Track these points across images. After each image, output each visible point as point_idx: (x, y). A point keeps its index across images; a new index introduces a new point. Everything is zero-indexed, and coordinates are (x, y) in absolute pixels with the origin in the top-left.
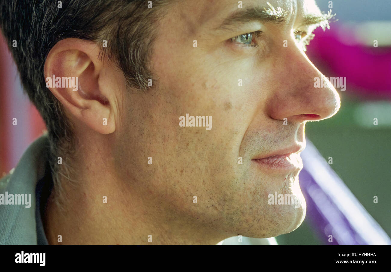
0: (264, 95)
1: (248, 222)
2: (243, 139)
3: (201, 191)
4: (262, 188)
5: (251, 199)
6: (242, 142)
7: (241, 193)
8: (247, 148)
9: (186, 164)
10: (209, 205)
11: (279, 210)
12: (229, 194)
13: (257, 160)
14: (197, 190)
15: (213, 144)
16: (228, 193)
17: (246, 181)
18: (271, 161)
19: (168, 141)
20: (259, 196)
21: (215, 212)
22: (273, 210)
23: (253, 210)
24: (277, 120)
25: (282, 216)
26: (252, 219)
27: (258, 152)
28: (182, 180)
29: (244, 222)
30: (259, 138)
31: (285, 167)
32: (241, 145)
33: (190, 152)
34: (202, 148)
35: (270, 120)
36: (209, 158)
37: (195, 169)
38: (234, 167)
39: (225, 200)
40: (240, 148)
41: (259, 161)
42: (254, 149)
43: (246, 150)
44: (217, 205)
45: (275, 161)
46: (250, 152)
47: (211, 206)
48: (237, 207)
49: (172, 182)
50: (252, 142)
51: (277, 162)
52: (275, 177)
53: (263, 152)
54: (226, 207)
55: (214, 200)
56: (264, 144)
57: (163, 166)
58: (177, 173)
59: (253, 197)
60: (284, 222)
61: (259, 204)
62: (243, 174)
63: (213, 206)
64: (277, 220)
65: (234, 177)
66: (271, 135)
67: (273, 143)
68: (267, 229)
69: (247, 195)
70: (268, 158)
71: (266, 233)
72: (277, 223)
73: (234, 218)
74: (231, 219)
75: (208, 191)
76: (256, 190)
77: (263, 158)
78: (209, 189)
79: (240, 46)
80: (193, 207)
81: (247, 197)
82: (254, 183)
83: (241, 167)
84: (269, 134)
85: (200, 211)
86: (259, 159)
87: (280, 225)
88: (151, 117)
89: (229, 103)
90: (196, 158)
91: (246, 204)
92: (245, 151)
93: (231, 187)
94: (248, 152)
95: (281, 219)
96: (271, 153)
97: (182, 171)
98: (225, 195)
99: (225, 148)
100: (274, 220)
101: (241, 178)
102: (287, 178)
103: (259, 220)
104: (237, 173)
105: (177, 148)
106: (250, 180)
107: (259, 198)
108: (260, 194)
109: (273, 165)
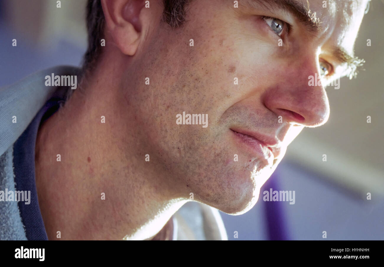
0: (267, 83)
1: (200, 175)
2: (232, 106)
3: (175, 131)
4: (226, 154)
5: (212, 158)
6: (230, 107)
7: (207, 148)
8: (231, 114)
9: (175, 102)
10: (175, 147)
11: (231, 180)
12: (196, 144)
13: (235, 131)
14: (172, 129)
15: (204, 96)
16: (196, 142)
17: (215, 141)
18: (246, 138)
19: (170, 76)
20: (220, 159)
21: (178, 155)
22: (226, 177)
23: (209, 167)
24: (268, 109)
25: (231, 187)
26: (204, 175)
27: (239, 124)
28: (165, 114)
29: (197, 174)
30: (245, 113)
31: (256, 149)
32: (228, 110)
33: (183, 93)
34: (194, 95)
35: (262, 106)
36: (196, 106)
37: (180, 110)
38: (212, 123)
39: (190, 148)
40: (226, 112)
41: (236, 133)
42: (237, 119)
43: (230, 116)
44: (182, 149)
45: (249, 140)
46: (232, 119)
47: (177, 147)
48: (197, 159)
49: (156, 113)
50: (238, 112)
51: (250, 141)
52: (242, 152)
53: (243, 126)
54: (188, 155)
55: (182, 144)
56: (248, 120)
57: (156, 96)
58: (164, 107)
59: (215, 157)
60: (230, 192)
61: (217, 166)
62: (216, 134)
63: (178, 148)
64: (225, 187)
65: (207, 131)
66: (257, 117)
67: (255, 123)
68: (213, 190)
69: (211, 153)
70: (244, 135)
71: (211, 194)
72: (224, 190)
73: (191, 167)
74: (188, 167)
75: (181, 134)
76: (220, 154)
77: (241, 132)
78: (182, 132)
79: (267, 28)
80: (162, 143)
81: (210, 154)
82: (222, 147)
83: (218, 127)
84: (256, 114)
85: (166, 149)
86: (237, 132)
87: (225, 192)
88: (167, 51)
89: (234, 68)
90: (185, 101)
91: (206, 160)
92: (228, 116)
93: (201, 139)
94: (231, 119)
95: (229, 188)
96: (250, 131)
97: (168, 107)
98: (193, 143)
99: (213, 104)
100: (223, 185)
101: (213, 136)
102: (252, 161)
103: (210, 178)
104: (211, 129)
105: (174, 84)
106: (220, 142)
107: (219, 161)
108: (222, 158)
109: (246, 142)
